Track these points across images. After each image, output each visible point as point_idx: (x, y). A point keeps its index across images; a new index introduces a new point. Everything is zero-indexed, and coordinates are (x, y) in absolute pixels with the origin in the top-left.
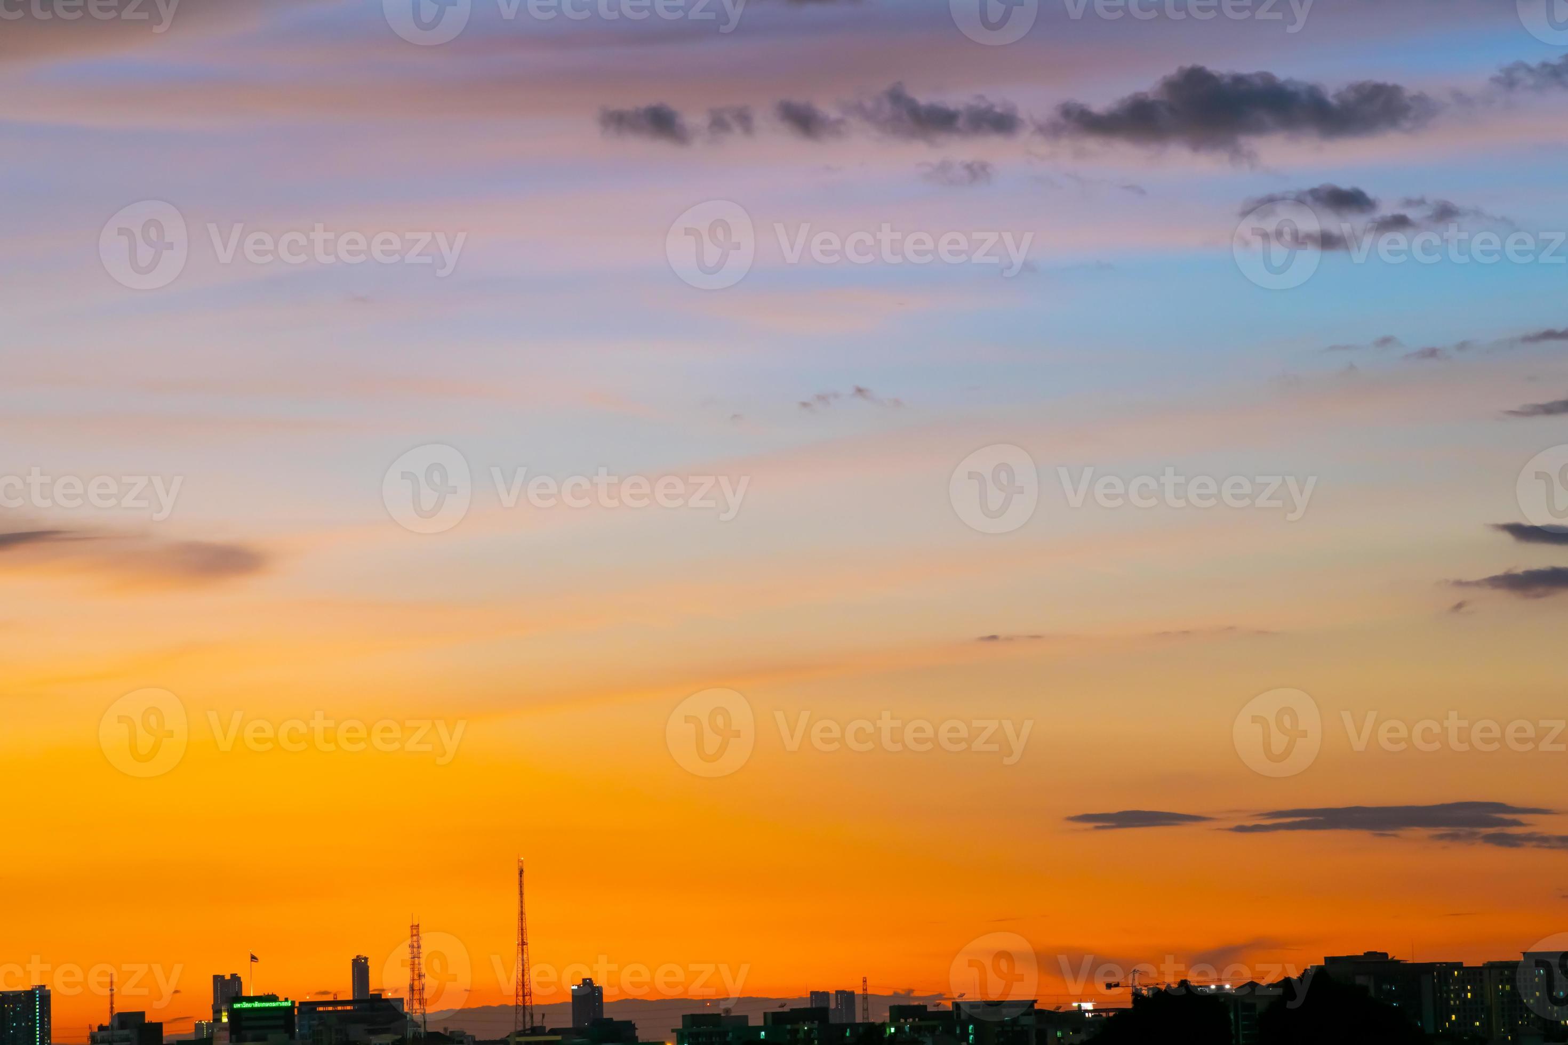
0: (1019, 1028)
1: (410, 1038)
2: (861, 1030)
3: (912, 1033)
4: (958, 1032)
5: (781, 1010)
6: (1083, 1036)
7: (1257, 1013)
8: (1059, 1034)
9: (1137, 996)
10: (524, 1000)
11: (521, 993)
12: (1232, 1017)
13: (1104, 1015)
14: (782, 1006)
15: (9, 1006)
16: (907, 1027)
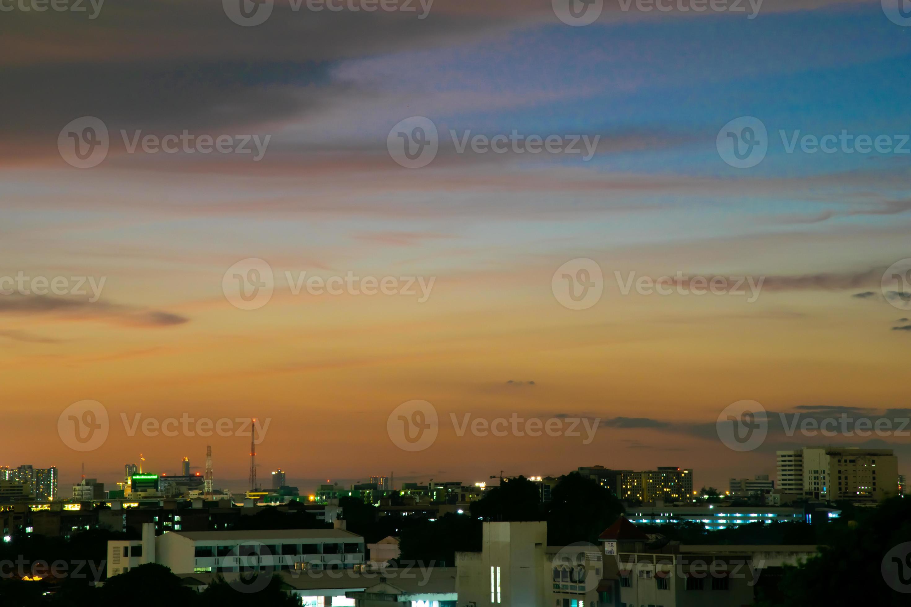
0: (454, 494)
1: (205, 492)
2: (390, 493)
3: (411, 495)
4: (429, 494)
5: (358, 484)
6: (480, 498)
7: (551, 489)
8: (470, 496)
9: (502, 482)
10: (253, 477)
11: (252, 475)
12: (540, 491)
13: (489, 489)
14: (358, 482)
15: (40, 475)
16: (409, 492)
